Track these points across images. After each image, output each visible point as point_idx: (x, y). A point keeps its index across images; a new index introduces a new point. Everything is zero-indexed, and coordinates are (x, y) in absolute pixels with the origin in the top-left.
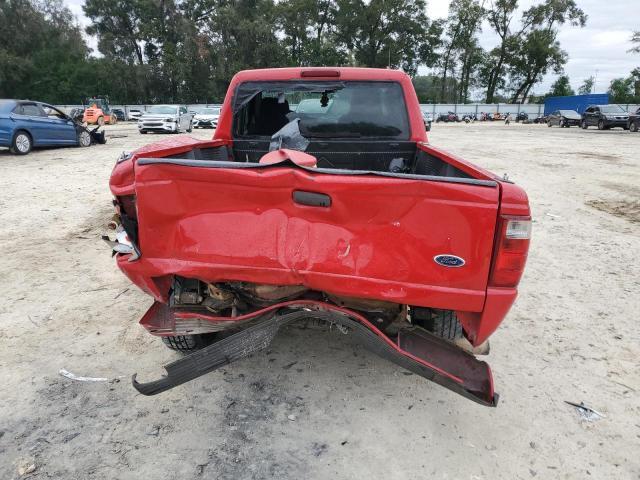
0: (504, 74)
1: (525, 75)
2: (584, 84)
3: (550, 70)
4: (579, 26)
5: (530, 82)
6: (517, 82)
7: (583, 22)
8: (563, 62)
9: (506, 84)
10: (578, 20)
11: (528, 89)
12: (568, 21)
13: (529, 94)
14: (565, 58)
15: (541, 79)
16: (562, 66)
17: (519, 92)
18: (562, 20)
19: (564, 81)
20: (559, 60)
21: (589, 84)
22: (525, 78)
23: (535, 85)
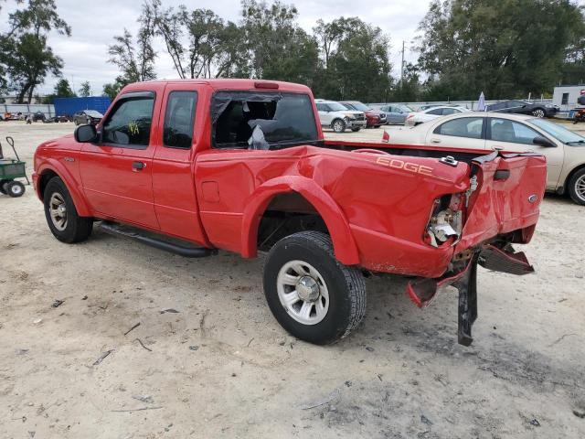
0: (4, 74)
1: (26, 76)
2: (82, 87)
3: (49, 73)
4: (66, 35)
5: (32, 83)
6: (18, 82)
7: (68, 31)
8: (60, 67)
9: (8, 84)
10: (63, 30)
11: (32, 90)
12: (53, 29)
13: (33, 94)
14: (61, 63)
15: (43, 81)
16: (60, 70)
17: (23, 92)
18: (48, 27)
19: (64, 84)
20: (56, 64)
21: (87, 88)
22: (26, 79)
23: (38, 86)
